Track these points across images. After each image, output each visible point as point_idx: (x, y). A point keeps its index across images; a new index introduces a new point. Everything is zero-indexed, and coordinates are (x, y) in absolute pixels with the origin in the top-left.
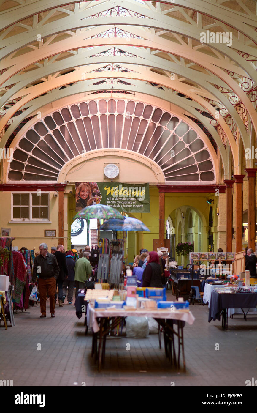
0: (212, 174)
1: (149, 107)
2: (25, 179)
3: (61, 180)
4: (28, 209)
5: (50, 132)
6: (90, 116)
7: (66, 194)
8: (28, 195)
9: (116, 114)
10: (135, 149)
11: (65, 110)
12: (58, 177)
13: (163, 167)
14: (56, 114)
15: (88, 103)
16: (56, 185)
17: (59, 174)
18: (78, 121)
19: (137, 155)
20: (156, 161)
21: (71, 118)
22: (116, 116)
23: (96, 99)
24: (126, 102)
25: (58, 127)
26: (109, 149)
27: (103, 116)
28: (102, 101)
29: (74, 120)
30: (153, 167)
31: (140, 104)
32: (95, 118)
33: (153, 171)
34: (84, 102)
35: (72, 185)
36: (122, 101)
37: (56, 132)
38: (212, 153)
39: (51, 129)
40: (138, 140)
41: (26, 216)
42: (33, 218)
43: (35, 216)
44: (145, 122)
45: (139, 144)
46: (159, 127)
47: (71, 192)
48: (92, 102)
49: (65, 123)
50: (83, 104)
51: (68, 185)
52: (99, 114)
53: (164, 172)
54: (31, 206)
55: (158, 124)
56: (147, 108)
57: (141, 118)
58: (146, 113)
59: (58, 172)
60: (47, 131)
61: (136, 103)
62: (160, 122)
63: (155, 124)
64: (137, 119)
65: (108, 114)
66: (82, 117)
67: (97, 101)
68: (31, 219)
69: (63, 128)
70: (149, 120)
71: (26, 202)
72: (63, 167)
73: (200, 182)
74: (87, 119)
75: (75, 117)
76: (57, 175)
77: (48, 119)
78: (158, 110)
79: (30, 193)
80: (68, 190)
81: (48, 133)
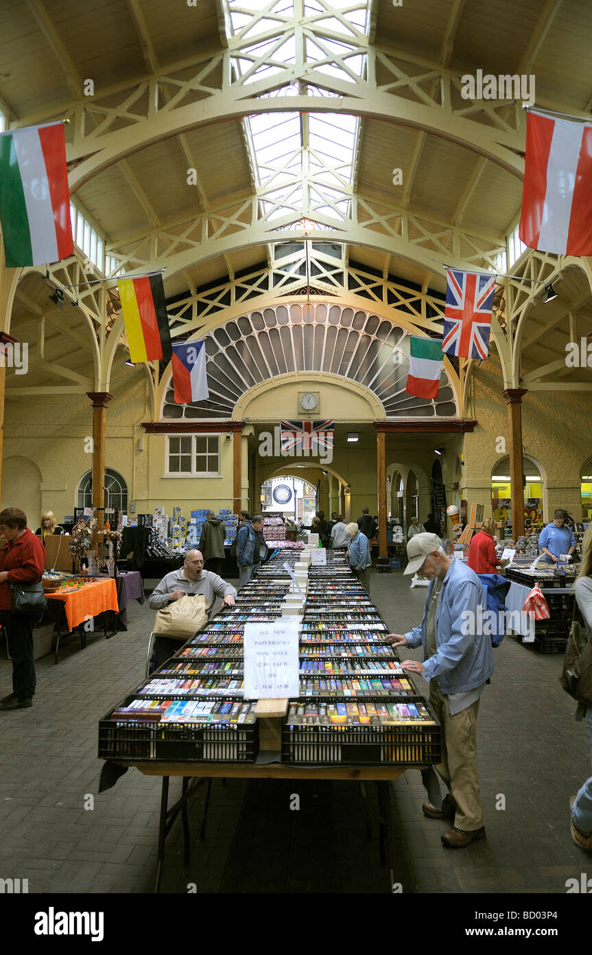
0: (453, 405)
1: (361, 313)
2: (187, 416)
3: (237, 416)
4: (190, 457)
5: (222, 350)
6: (278, 327)
7: (244, 436)
8: (190, 439)
9: (315, 323)
10: (342, 373)
11: (243, 319)
12: (233, 413)
13: (381, 397)
14: (231, 325)
15: (275, 309)
16: (229, 423)
17: (234, 408)
18: (262, 334)
19: (344, 380)
20: (372, 387)
21: (252, 330)
22: (314, 326)
23: (286, 303)
24: (329, 307)
25: (233, 343)
26: (304, 372)
27: (297, 327)
28: (295, 305)
29: (255, 333)
30: (368, 397)
31: (349, 310)
32: (285, 328)
33: (368, 402)
34: (269, 309)
35: (253, 424)
36: (322, 305)
37: (230, 350)
38: (452, 376)
39: (223, 346)
40: (347, 358)
41: (187, 468)
42: (197, 471)
43: (201, 468)
44: (355, 334)
45: (347, 366)
46: (375, 341)
47: (251, 434)
48: (281, 307)
49: (243, 338)
50: (268, 310)
51: (248, 424)
52: (290, 324)
53: (384, 404)
54: (194, 454)
55: (374, 337)
56: (357, 316)
57: (350, 329)
58: (356, 323)
59: (233, 405)
60: (218, 348)
61: (342, 309)
62: (377, 335)
63: (370, 337)
64: (344, 330)
65: (303, 323)
66: (267, 329)
67: (288, 307)
68: (194, 473)
69: (240, 343)
70: (362, 332)
71: (187, 448)
72: (240, 398)
73: (435, 417)
74: (273, 331)
75: (257, 329)
76: (231, 410)
77: (219, 332)
78: (374, 318)
79: (194, 436)
80: (248, 431)
81: (219, 352)
